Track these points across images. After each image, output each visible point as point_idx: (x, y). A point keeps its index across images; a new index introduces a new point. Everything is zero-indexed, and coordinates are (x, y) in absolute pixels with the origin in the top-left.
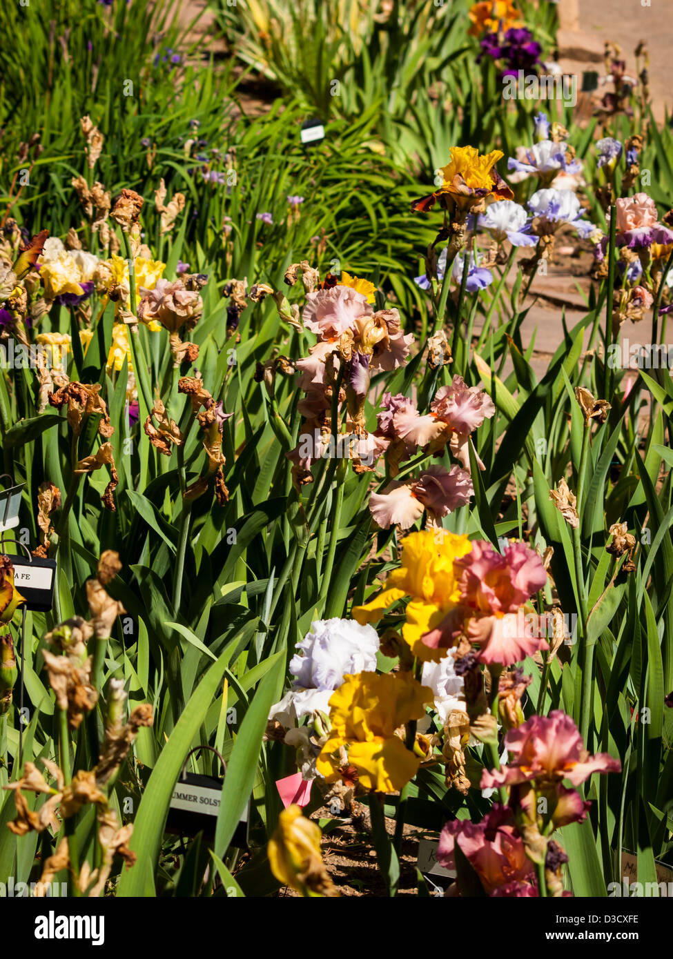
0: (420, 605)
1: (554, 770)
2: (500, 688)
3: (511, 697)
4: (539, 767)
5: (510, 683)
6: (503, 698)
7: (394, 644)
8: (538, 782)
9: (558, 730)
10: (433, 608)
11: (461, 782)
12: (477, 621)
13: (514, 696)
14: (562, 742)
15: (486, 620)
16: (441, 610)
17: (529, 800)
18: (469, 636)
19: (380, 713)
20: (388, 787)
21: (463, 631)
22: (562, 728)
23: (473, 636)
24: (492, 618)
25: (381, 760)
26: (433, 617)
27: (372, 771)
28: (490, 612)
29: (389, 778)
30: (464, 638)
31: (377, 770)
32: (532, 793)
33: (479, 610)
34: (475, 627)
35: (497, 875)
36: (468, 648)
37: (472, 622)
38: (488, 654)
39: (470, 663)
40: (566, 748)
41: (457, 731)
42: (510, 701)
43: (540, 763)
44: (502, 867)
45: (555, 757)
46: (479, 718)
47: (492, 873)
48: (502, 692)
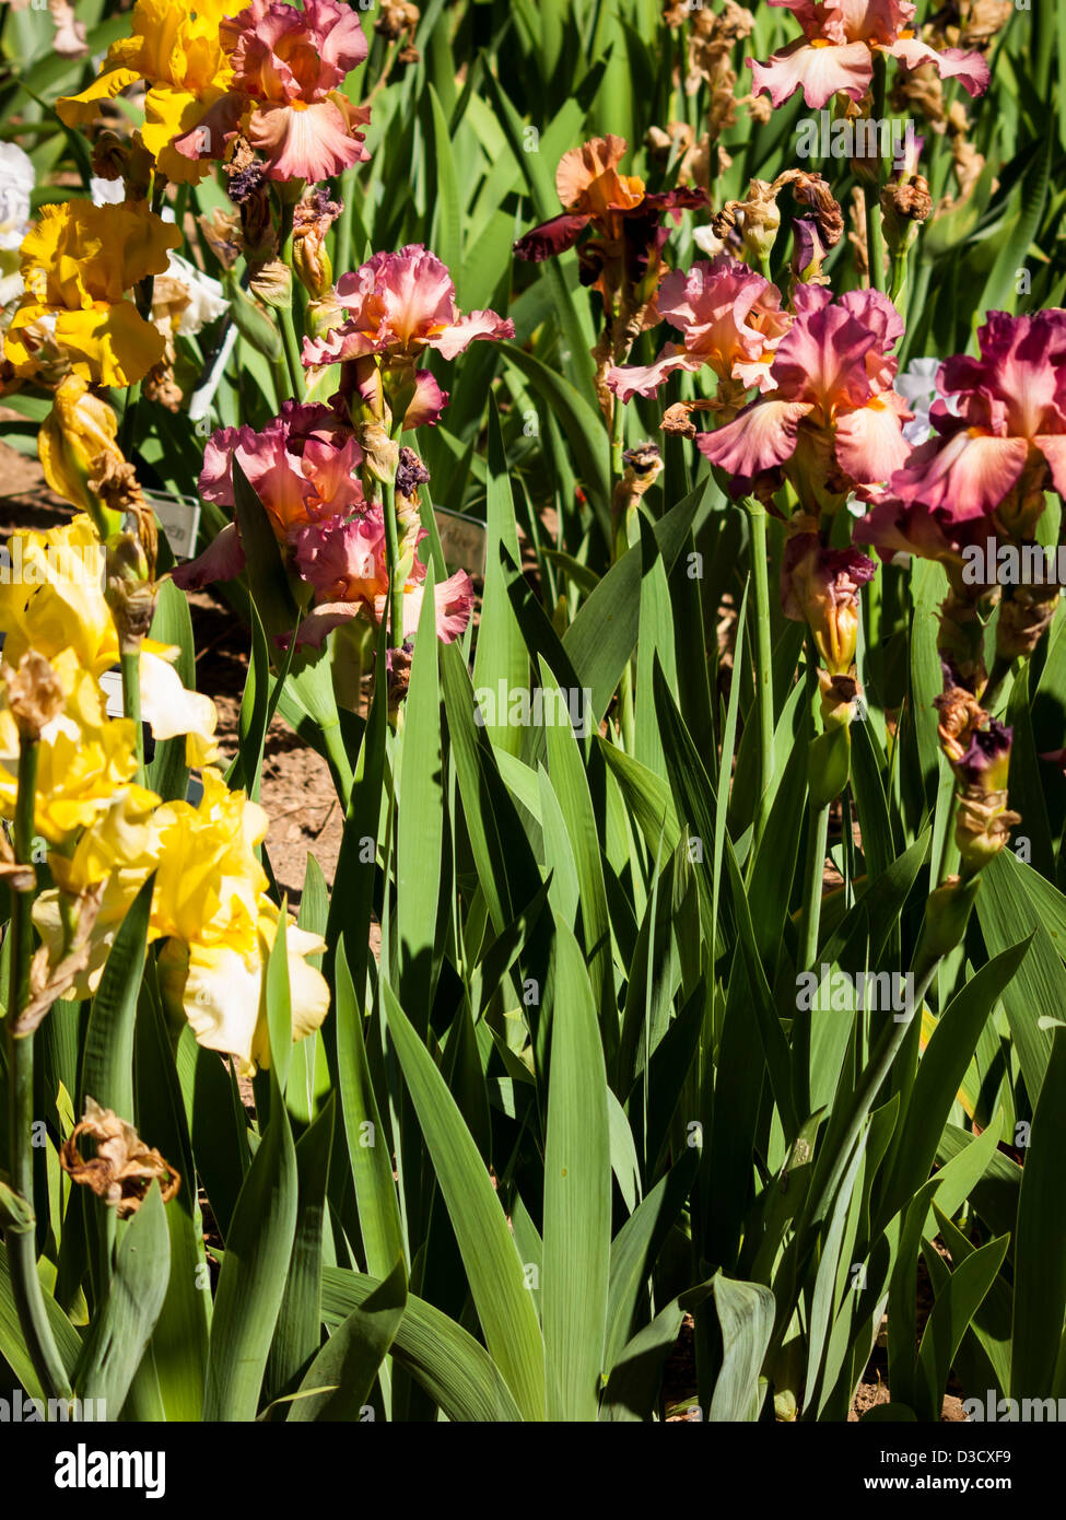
0: (166, 93)
1: (413, 336)
2: (295, 222)
3: (312, 234)
4: (390, 332)
5: (310, 213)
6: (299, 236)
7: (115, 157)
8: (386, 356)
9: (417, 274)
10: (187, 98)
11: (167, 392)
12: (263, 115)
13: (317, 233)
14: (425, 292)
15: (278, 114)
16: (199, 99)
17: (373, 385)
18: (252, 138)
19: (101, 264)
20: (118, 379)
21: (240, 131)
22: (425, 271)
23: (259, 138)
24: (287, 110)
25: (108, 337)
26: (188, 110)
27: (93, 355)
28: (283, 101)
29: (119, 365)
30: (244, 142)
31: (101, 355)
32: (376, 372)
33: (265, 98)
34: (261, 124)
35: (296, 510)
36: (251, 157)
37: (255, 116)
38: (285, 165)
39: (254, 180)
40: (431, 302)
41: (165, 309)
42: (310, 242)
43: (390, 326)
44: (305, 499)
45: (415, 317)
46: (266, 267)
47: (287, 508)
48: (298, 228)
